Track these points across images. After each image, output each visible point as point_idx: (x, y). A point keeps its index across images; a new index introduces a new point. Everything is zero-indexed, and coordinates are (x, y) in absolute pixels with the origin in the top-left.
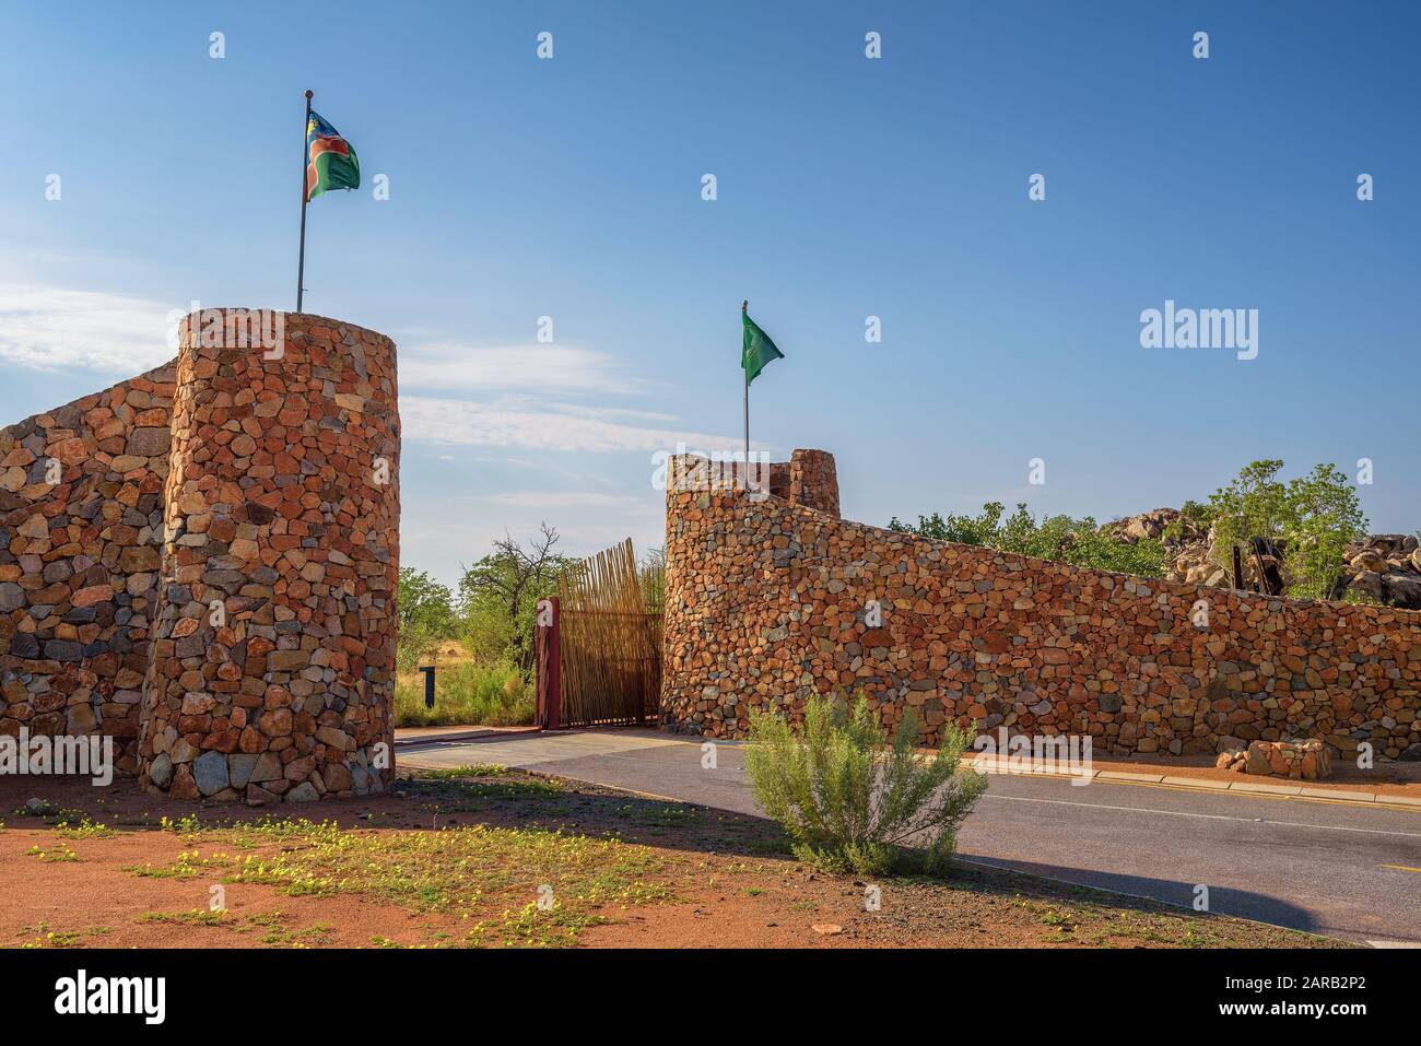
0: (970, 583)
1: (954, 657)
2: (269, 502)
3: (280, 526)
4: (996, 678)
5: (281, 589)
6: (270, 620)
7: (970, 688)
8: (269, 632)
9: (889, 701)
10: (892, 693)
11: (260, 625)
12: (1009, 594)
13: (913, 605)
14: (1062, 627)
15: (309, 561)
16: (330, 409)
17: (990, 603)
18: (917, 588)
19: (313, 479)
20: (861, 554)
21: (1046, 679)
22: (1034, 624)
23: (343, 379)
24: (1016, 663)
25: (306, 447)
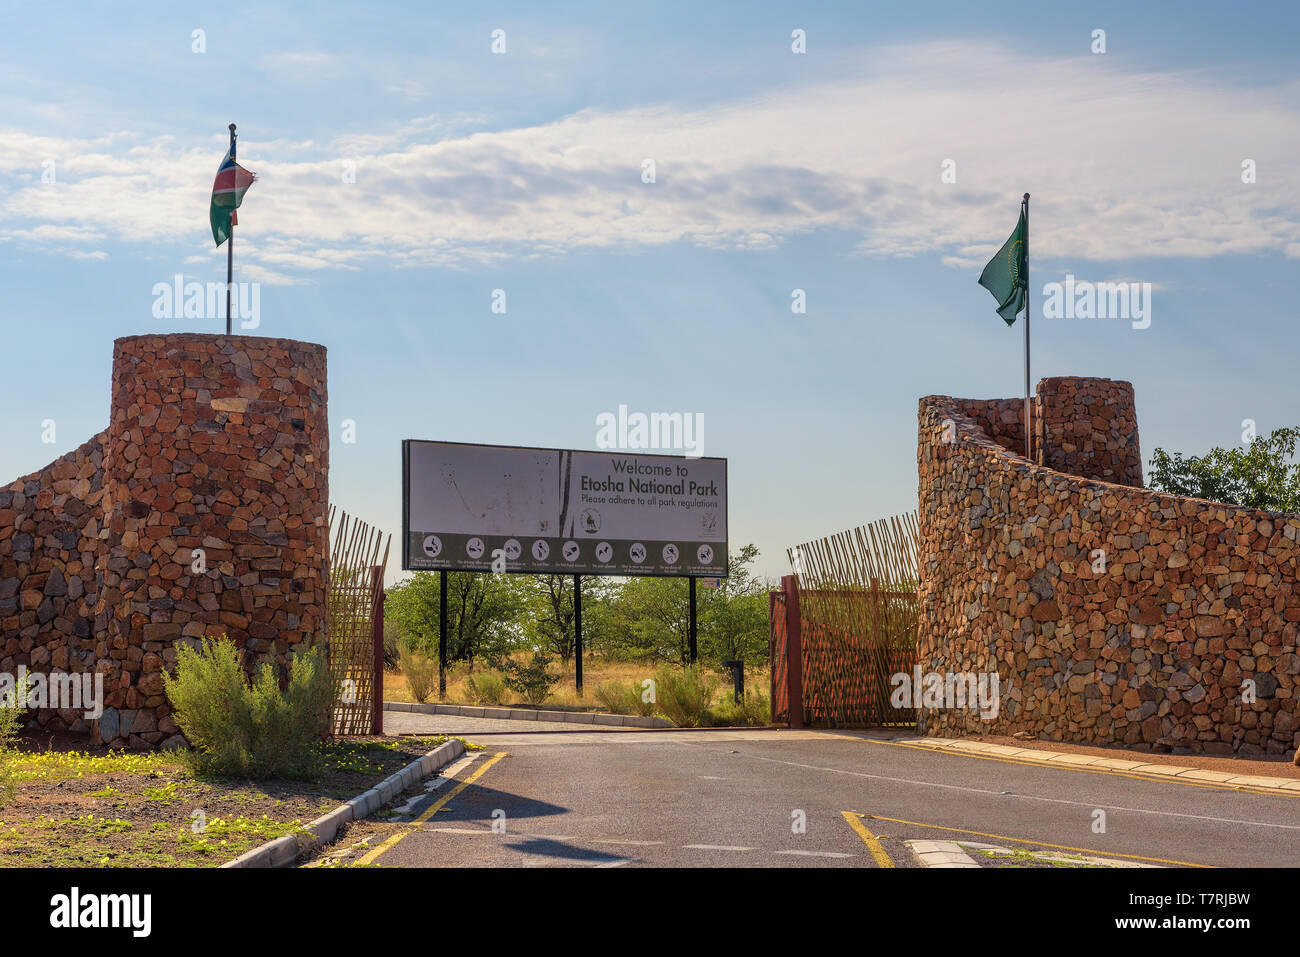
0: (1127, 538)
1: (1111, 632)
2: (147, 499)
3: (154, 519)
4: (1150, 657)
5: (154, 571)
6: (144, 598)
7: (1124, 671)
8: (144, 608)
9: (1055, 687)
10: (1057, 677)
11: (138, 602)
12: (1164, 549)
13: (1076, 567)
14: (1217, 589)
15: (179, 547)
16: (205, 414)
17: (1145, 562)
18: (1080, 547)
19: (184, 476)
20: (1035, 507)
21: (1200, 657)
22: (1186, 586)
23: (221, 385)
24: (1170, 637)
25: (179, 449)
